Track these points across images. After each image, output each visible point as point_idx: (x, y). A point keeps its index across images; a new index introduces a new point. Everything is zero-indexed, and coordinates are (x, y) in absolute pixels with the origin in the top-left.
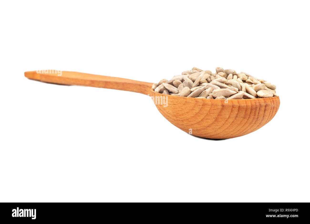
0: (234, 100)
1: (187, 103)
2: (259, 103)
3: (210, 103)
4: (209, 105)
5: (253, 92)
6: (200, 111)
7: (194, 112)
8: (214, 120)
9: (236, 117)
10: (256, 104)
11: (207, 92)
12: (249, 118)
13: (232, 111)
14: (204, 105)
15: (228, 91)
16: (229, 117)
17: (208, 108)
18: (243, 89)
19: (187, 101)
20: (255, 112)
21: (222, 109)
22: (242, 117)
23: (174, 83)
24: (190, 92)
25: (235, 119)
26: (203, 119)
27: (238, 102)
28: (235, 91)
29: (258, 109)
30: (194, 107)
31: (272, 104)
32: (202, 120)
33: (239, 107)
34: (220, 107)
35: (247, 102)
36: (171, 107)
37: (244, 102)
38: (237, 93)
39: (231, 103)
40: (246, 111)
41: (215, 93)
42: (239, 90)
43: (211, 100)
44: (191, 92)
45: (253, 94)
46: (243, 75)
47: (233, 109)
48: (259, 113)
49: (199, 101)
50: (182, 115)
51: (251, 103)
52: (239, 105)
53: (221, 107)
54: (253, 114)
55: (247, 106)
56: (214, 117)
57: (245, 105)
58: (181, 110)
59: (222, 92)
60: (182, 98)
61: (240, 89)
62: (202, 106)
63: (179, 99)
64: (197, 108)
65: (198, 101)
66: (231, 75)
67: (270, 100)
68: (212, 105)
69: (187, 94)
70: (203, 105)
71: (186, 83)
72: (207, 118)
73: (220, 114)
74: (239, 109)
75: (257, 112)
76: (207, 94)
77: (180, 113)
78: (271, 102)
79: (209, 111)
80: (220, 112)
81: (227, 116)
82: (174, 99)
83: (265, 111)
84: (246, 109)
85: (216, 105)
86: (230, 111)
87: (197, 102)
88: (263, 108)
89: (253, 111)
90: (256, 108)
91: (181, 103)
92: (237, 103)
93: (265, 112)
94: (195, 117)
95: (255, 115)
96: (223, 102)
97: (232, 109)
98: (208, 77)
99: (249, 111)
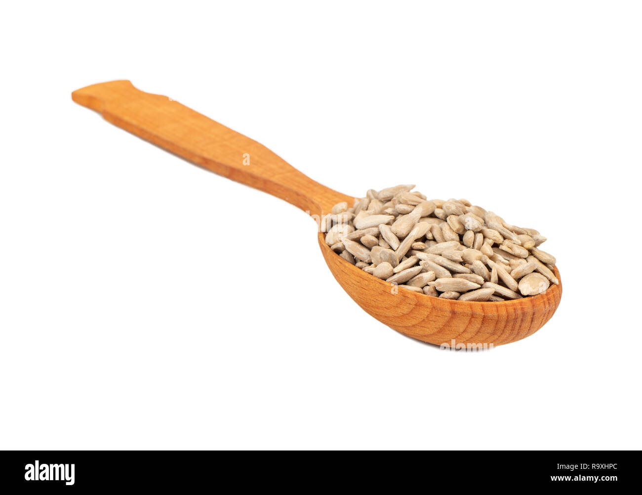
0: (475, 304)
1: (387, 294)
2: (522, 309)
3: (429, 304)
4: (428, 308)
5: (512, 284)
6: (411, 312)
7: (399, 311)
8: (436, 330)
9: (478, 332)
10: (515, 312)
11: (425, 279)
12: (502, 334)
13: (470, 323)
14: (418, 305)
15: (464, 284)
16: (464, 331)
17: (425, 312)
18: (492, 279)
19: (387, 291)
20: (514, 325)
21: (452, 318)
22: (488, 333)
23: (363, 240)
24: (392, 273)
25: (476, 335)
26: (416, 325)
27: (483, 308)
28: (476, 284)
29: (519, 320)
30: (401, 303)
31: (547, 306)
32: (414, 326)
33: (484, 317)
34: (448, 314)
35: (499, 308)
36: (357, 289)
37: (494, 309)
38: (482, 287)
39: (469, 309)
40: (496, 324)
41: (439, 284)
42: (486, 281)
43: (432, 298)
44: (394, 274)
45: (510, 287)
46: (495, 235)
47: (473, 319)
48: (520, 326)
49: (409, 296)
50: (378, 308)
51: (507, 311)
52: (483, 314)
53: (450, 315)
54: (509, 328)
55: (498, 317)
56: (437, 326)
57: (496, 314)
58: (375, 300)
59: (453, 284)
60: (378, 282)
61: (487, 277)
62: (414, 307)
63: (372, 281)
64: (405, 307)
65: (407, 295)
66: (471, 237)
67: (543, 299)
68: (434, 308)
69: (387, 274)
70: (416, 305)
71: (386, 254)
72: (423, 325)
73: (447, 324)
74: (483, 320)
75: (518, 325)
76: (425, 282)
77: (373, 303)
78: (545, 304)
79: (428, 317)
80: (448, 322)
81: (462, 330)
82: (361, 279)
83: (532, 321)
84: (497, 322)
85: (441, 310)
86: (467, 322)
87: (406, 297)
88: (529, 318)
89: (511, 324)
90: (516, 319)
91: (374, 289)
92: (480, 310)
93: (531, 323)
94: (401, 319)
95: (513, 330)
96: (453, 305)
97: (470, 319)
98: (427, 230)
99: (503, 324)
